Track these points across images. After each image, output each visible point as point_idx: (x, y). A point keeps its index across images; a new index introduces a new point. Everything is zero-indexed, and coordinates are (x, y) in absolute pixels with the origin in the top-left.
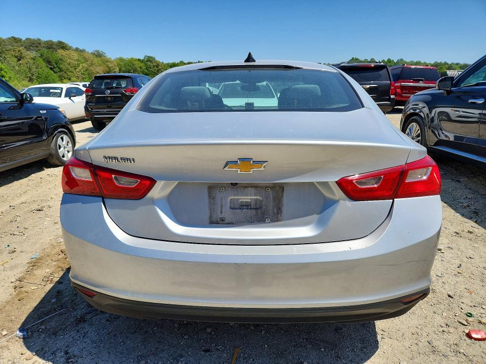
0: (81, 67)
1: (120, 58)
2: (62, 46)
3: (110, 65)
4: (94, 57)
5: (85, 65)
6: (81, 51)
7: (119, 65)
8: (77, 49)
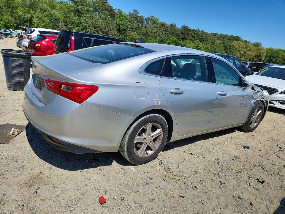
0: (242, 51)
1: (271, 48)
2: (237, 39)
3: (261, 51)
4: (253, 46)
5: (245, 50)
6: (247, 42)
7: (267, 52)
8: (245, 41)
